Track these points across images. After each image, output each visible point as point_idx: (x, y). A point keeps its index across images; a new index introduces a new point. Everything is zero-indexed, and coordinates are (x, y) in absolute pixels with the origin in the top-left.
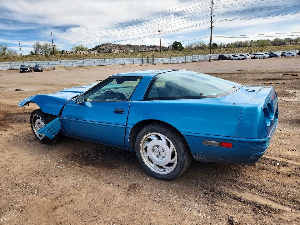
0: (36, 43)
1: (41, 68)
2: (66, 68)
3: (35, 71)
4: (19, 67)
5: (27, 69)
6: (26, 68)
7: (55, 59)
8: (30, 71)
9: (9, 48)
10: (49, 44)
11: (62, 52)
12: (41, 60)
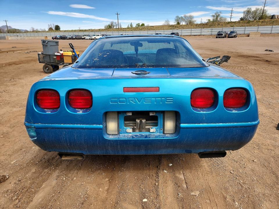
0: (248, 8)
1: (235, 34)
2: (262, 34)
3: (229, 37)
4: (216, 33)
5: (222, 35)
6: (222, 33)
7: (255, 25)
8: (225, 37)
9: (221, 15)
10: (260, 9)
11: (273, 17)
12: (241, 26)
